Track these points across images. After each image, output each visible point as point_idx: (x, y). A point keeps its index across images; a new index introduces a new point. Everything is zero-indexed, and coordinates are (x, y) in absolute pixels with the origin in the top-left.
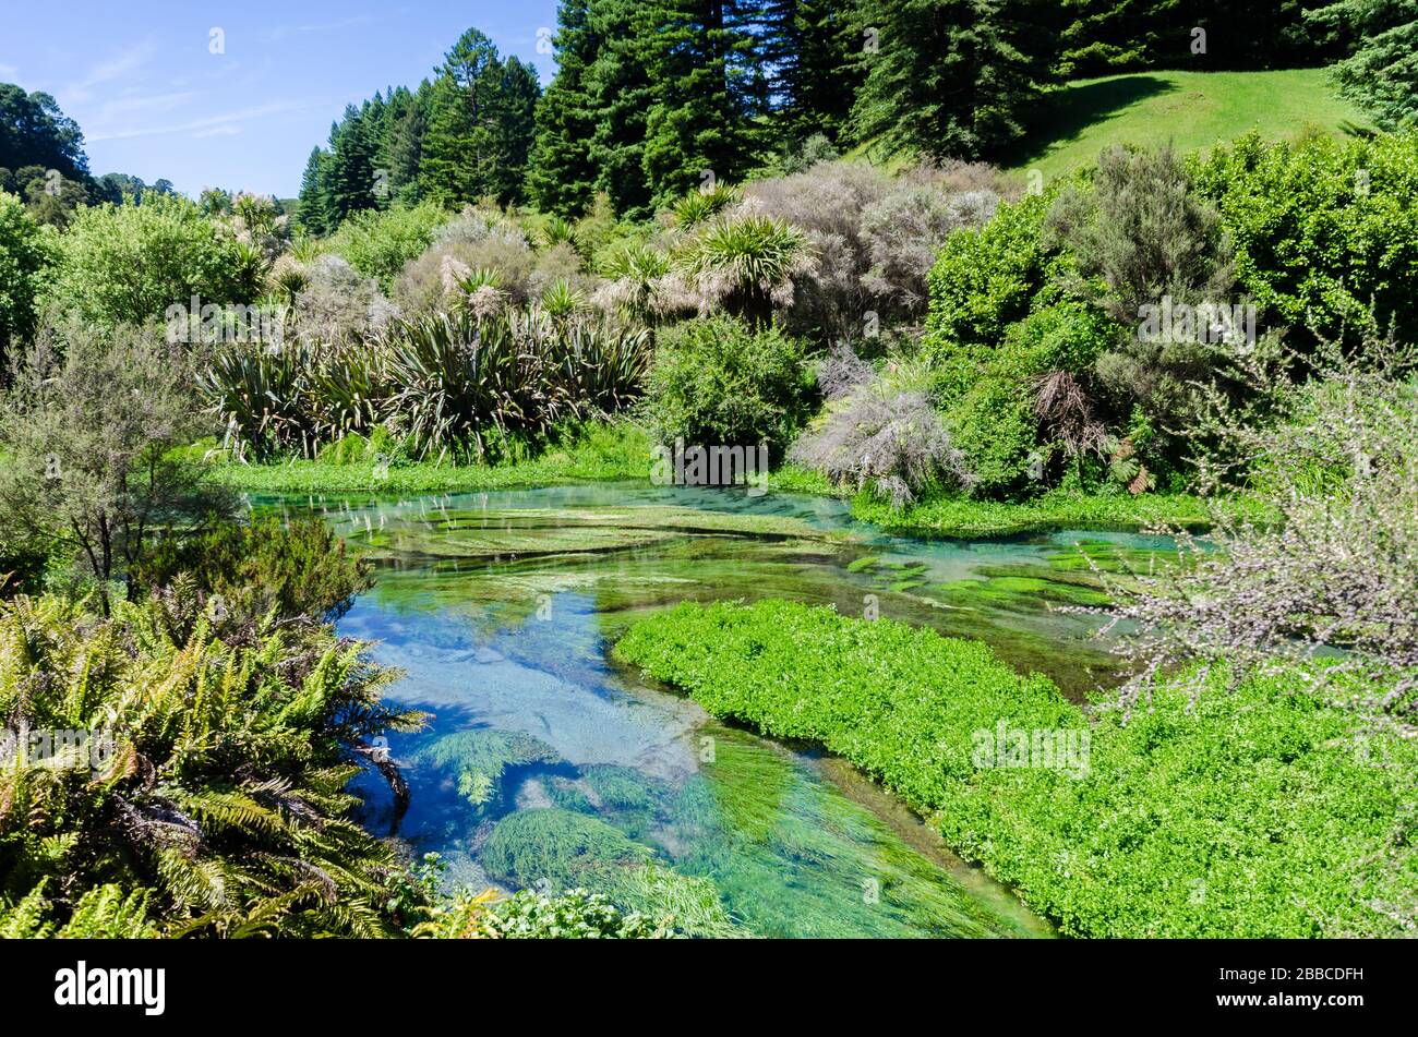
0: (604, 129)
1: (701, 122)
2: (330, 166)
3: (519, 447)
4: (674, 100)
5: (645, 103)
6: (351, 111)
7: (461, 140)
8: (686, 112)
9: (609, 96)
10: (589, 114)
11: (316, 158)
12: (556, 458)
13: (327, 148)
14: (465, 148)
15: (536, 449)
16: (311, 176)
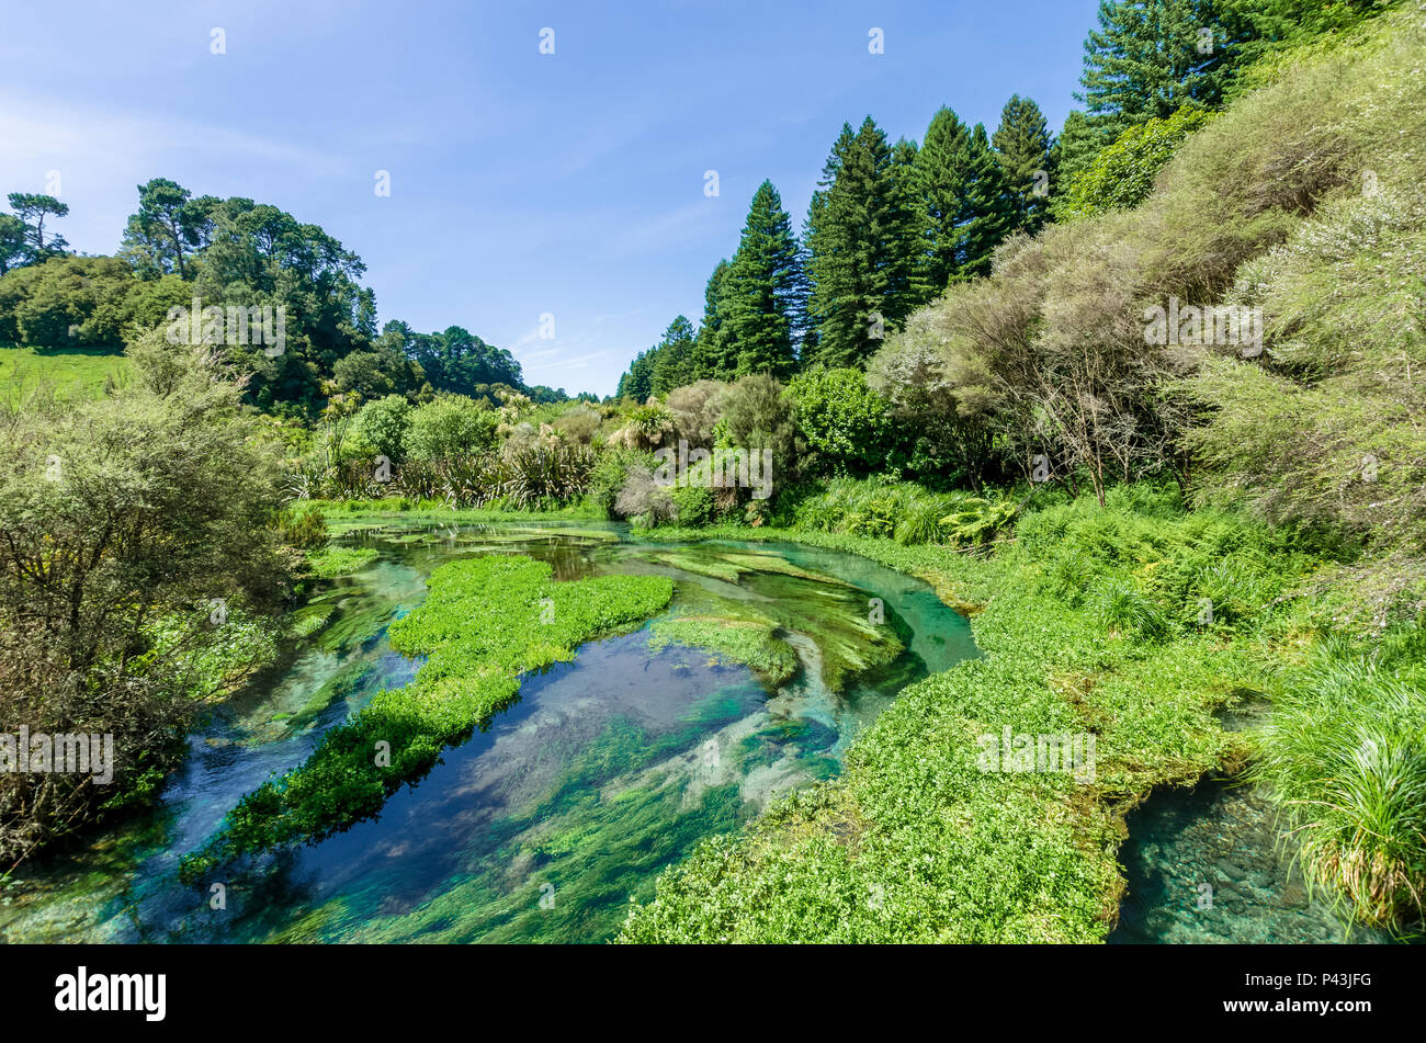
0: (721, 362)
1: (760, 359)
2: (629, 381)
3: (554, 505)
4: (749, 348)
5: (738, 350)
6: (640, 355)
7: (672, 368)
8: (754, 354)
9: (724, 346)
10: (716, 355)
11: (624, 376)
12: (569, 510)
13: (628, 372)
14: (674, 372)
15: (562, 505)
16: (621, 386)
